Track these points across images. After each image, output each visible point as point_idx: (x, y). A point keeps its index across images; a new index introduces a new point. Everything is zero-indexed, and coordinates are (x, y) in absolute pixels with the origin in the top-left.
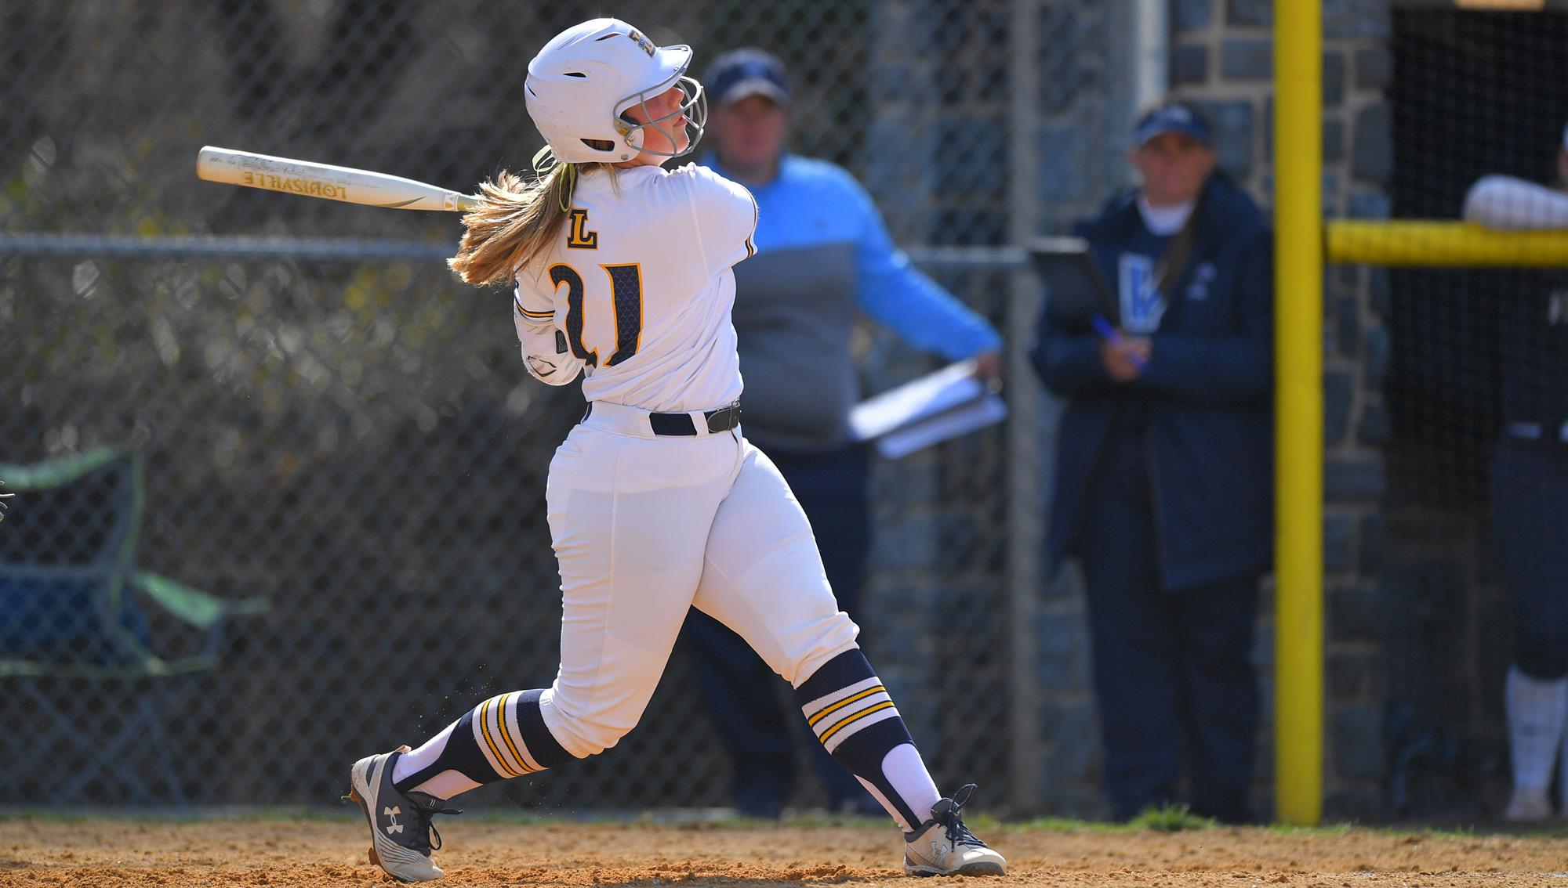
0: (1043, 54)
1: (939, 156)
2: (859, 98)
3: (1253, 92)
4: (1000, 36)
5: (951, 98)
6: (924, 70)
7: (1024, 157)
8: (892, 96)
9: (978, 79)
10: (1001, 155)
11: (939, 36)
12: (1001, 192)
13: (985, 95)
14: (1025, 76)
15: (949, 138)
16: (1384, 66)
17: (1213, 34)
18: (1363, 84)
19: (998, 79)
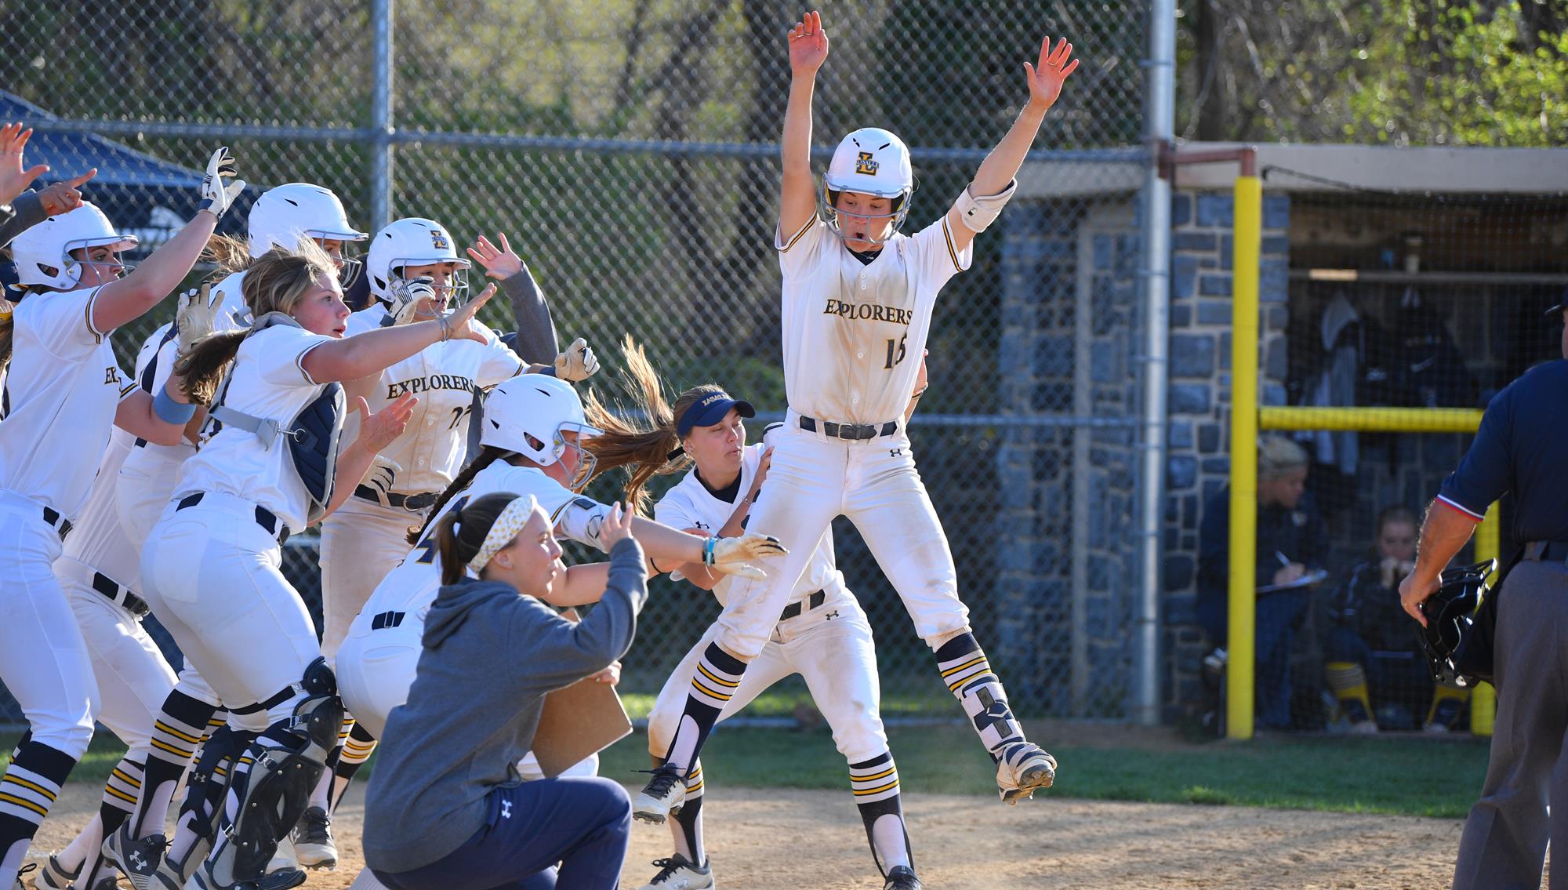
0: (1094, 300)
1: (1038, 355)
2: (995, 323)
3: (1215, 331)
4: (1071, 290)
5: (1044, 324)
6: (1030, 309)
7: (1083, 356)
8: (1013, 323)
9: (1058, 314)
10: (1071, 354)
11: (1039, 290)
12: (1070, 374)
13: (1062, 323)
14: (1084, 312)
15: (1043, 345)
16: (1284, 318)
17: (1193, 300)
18: (1273, 327)
19: (1070, 313)
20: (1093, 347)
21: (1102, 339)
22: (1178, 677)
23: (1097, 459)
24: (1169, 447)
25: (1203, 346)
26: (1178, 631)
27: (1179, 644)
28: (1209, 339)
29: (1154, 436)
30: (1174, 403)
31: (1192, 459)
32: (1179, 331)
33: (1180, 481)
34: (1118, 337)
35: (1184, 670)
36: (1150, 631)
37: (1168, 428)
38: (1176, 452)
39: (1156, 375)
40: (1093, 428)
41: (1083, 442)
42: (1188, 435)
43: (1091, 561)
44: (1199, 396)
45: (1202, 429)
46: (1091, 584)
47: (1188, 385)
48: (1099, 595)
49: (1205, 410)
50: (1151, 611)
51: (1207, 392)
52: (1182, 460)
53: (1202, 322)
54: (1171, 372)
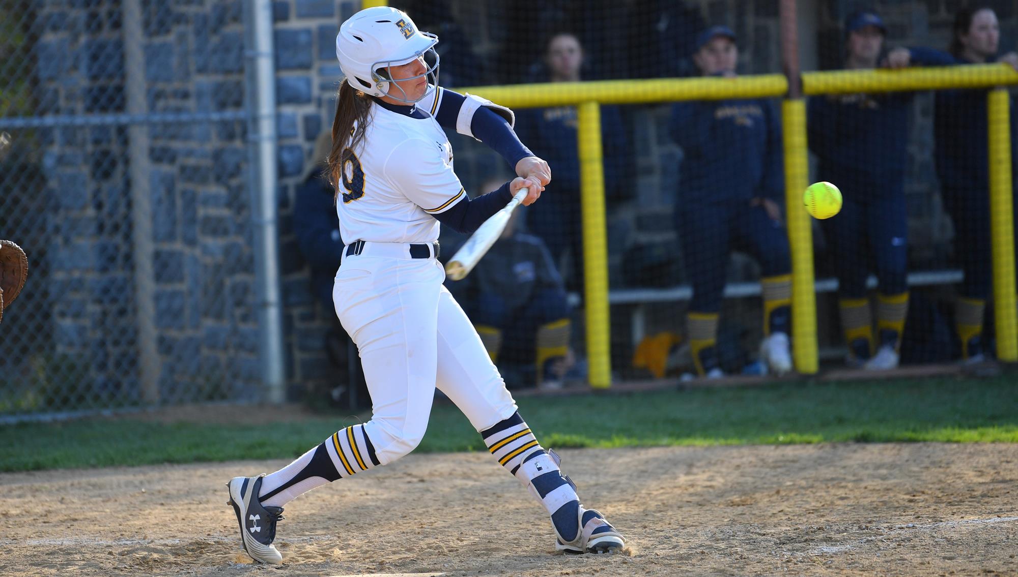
20: (147, 48)
21: (158, 40)
22: (298, 355)
23: (158, 156)
24: (280, 137)
25: (303, 39)
26: (296, 312)
27: (298, 325)
28: (308, 31)
29: (267, 128)
30: (283, 95)
31: (299, 148)
32: (282, 26)
33: (290, 169)
34: (182, 38)
35: (303, 348)
36: (273, 315)
37: (278, 118)
38: (287, 142)
39: (265, 68)
40: (152, 125)
41: (141, 141)
42: (293, 125)
43: (157, 255)
44: (302, 86)
45: (308, 119)
46: (158, 277)
47: (292, 77)
48: (169, 288)
49: (308, 100)
50: (272, 294)
51: (309, 82)
52: (292, 149)
53: (301, 16)
54: (278, 65)
